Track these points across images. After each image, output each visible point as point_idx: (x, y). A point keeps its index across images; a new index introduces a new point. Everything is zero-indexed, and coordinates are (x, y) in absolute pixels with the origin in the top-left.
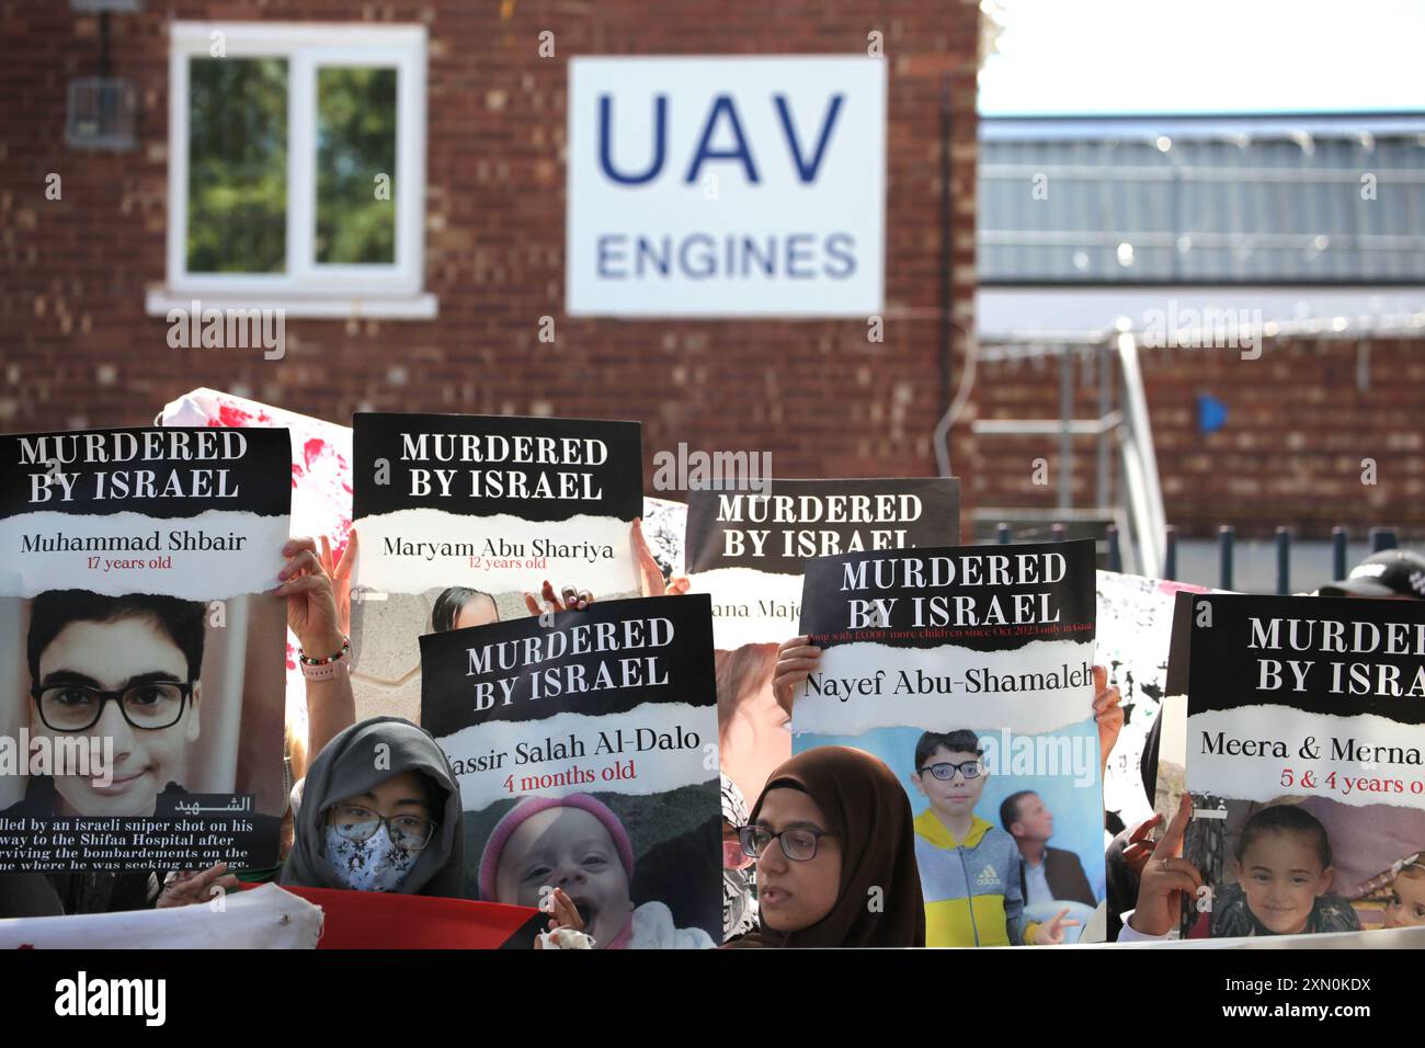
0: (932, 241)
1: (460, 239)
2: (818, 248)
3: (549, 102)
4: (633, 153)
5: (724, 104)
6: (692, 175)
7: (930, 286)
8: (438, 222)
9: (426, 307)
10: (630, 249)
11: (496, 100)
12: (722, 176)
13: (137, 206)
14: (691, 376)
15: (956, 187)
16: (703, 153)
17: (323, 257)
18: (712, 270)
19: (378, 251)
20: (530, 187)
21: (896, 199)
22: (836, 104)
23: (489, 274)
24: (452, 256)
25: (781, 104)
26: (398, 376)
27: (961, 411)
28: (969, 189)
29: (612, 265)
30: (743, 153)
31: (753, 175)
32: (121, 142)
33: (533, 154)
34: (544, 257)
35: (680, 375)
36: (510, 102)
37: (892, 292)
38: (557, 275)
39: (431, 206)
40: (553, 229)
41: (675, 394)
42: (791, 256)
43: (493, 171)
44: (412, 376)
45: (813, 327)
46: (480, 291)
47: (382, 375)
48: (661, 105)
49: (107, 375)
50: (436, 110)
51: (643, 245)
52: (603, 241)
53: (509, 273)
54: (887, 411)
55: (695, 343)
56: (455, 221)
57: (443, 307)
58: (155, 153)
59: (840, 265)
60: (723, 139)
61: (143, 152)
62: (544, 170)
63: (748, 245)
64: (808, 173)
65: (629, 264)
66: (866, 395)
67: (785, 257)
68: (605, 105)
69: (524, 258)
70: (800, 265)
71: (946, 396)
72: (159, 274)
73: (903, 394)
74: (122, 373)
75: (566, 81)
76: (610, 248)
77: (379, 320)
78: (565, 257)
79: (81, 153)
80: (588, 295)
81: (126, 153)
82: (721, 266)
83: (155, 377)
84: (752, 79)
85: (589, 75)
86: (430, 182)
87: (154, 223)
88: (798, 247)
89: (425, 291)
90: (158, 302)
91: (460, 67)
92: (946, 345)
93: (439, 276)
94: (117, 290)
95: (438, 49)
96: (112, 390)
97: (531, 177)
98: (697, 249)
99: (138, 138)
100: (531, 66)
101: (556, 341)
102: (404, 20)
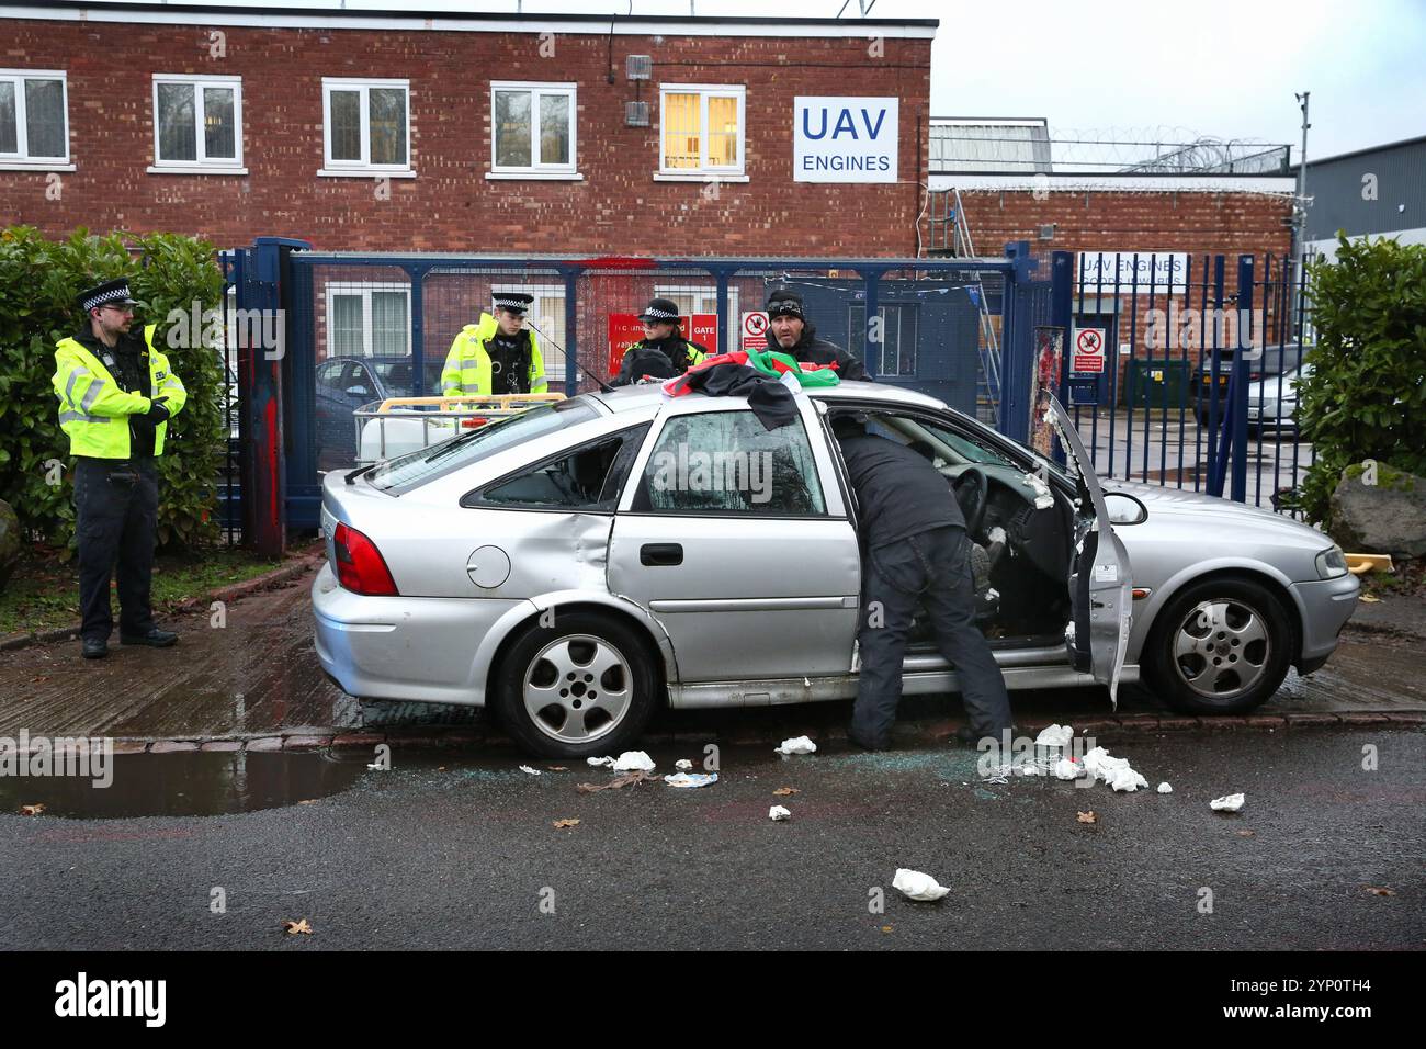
0: (914, 158)
1: (757, 157)
2: (876, 160)
3: (787, 112)
4: (815, 129)
5: (845, 112)
6: (835, 137)
7: (913, 173)
8: (749, 150)
9: (746, 179)
10: (814, 160)
11: (769, 110)
12: (845, 136)
13: (649, 144)
14: (835, 202)
15: (922, 141)
16: (839, 128)
18: (842, 167)
20: (781, 140)
21: (901, 145)
22: (883, 112)
23: (767, 169)
24: (755, 162)
25: (864, 112)
26: (737, 202)
27: (923, 215)
28: (927, 143)
29: (808, 166)
30: (852, 129)
31: (855, 137)
32: (644, 123)
33: (783, 129)
34: (786, 163)
35: (831, 202)
36: (773, 111)
37: (900, 176)
38: (791, 170)
39: (747, 145)
40: (789, 153)
41: (829, 208)
42: (868, 163)
43: (768, 134)
44: (742, 202)
45: (874, 187)
46: (764, 174)
47: (732, 202)
48: (825, 111)
49: (640, 201)
51: (818, 158)
52: (805, 157)
53: (773, 169)
54: (899, 215)
55: (836, 191)
56: (756, 150)
57: (752, 179)
58: (656, 126)
59: (884, 166)
60: (845, 124)
61: (651, 127)
62: (786, 133)
63: (853, 158)
64: (873, 136)
65: (814, 165)
66: (892, 210)
67: (866, 163)
68: (806, 111)
69: (779, 163)
70: (870, 166)
71: (919, 210)
72: (658, 168)
73: (904, 209)
74: (644, 201)
75: (793, 104)
76: (807, 160)
77: (731, 183)
78: (792, 163)
79: (631, 127)
80: (800, 175)
81: (645, 127)
82: (845, 166)
83: (656, 202)
84: (855, 104)
85: (800, 102)
86: (747, 137)
87: (655, 151)
88: (870, 160)
89: (746, 173)
90: (656, 177)
91: (757, 100)
92: (918, 193)
93: (751, 169)
94: (643, 172)
95: (749, 92)
96: (641, 206)
97: (781, 136)
98: (837, 160)
99: (650, 122)
100: (782, 99)
101: (790, 191)
102: (738, 83)
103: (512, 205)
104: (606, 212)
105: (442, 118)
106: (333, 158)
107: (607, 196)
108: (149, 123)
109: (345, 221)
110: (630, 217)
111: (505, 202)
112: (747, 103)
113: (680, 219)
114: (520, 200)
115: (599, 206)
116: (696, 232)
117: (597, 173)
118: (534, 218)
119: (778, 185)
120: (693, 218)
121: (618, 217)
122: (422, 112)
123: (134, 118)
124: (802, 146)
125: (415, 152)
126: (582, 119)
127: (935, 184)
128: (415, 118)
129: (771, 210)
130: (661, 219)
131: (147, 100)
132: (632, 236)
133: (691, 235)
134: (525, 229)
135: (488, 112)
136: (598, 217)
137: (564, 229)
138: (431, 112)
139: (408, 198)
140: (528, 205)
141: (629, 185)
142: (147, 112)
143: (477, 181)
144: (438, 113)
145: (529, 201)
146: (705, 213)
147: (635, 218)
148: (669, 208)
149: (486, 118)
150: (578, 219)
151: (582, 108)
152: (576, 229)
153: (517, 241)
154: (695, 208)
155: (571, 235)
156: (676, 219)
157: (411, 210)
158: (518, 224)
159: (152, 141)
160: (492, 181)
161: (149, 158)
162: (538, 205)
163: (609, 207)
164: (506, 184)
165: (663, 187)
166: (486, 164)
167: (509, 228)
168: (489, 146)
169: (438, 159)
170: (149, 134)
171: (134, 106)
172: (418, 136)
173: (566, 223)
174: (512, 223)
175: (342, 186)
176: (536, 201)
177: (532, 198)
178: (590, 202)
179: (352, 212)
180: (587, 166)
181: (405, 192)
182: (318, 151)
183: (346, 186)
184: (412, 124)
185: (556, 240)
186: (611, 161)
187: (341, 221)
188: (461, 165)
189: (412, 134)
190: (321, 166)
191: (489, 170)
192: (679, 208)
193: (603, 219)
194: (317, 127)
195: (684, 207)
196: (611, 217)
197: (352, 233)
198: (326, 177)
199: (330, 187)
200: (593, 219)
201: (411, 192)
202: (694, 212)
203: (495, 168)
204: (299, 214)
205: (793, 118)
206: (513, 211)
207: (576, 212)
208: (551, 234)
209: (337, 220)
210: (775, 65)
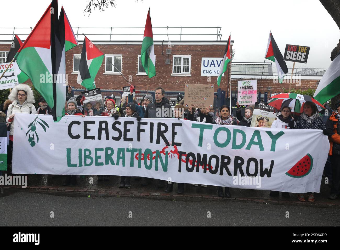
0: (228, 71)
1: (193, 70)
3: (200, 61)
4: (206, 64)
5: (213, 61)
6: (210, 66)
7: (228, 74)
8: (192, 69)
9: (191, 75)
10: (206, 71)
11: (196, 60)
12: (212, 66)
13: (170, 68)
15: (230, 67)
16: (211, 64)
17: (184, 72)
19: (187, 71)
20: (198, 67)
22: (221, 61)
24: (193, 72)
25: (217, 61)
26: (189, 80)
27: (229, 84)
29: (204, 72)
30: (214, 65)
31: (215, 66)
32: (169, 63)
37: (225, 75)
38: (200, 73)
39: (191, 68)
40: (200, 70)
41: (209, 82)
42: (217, 72)
43: (196, 66)
44: (190, 80)
46: (195, 74)
47: (187, 80)
48: (208, 61)
49: (168, 80)
51: (207, 71)
53: (197, 73)
54: (224, 83)
56: (193, 69)
57: (192, 75)
58: (172, 64)
60: (213, 63)
61: (171, 64)
62: (200, 65)
63: (214, 71)
64: (219, 66)
65: (206, 72)
66: (223, 82)
68: (204, 61)
69: (198, 72)
70: (218, 73)
71: (228, 82)
72: (172, 73)
73: (225, 82)
74: (169, 80)
75: (201, 59)
76: (204, 71)
77: (187, 76)
78: (201, 72)
79: (166, 64)
80: (202, 75)
81: (169, 64)
82: (212, 73)
83: (171, 80)
84: (215, 59)
85: (203, 59)
86: (191, 66)
87: (171, 69)
88: (218, 71)
89: (191, 74)
90: (171, 75)
91: (194, 58)
92: (229, 79)
93: (192, 73)
94: (169, 74)
95: (192, 57)
96: (168, 81)
97: (198, 66)
98: (211, 71)
99: (170, 63)
100: (199, 58)
101: (200, 78)
102: (190, 55)
103: (141, 80)
104: (161, 82)
105: (128, 62)
106: (107, 71)
107: (161, 79)
108: (72, 64)
109: (108, 84)
110: (166, 83)
111: (140, 80)
112: (191, 59)
113: (176, 84)
114: (143, 80)
115: (159, 81)
116: (180, 87)
117: (159, 74)
118: (146, 83)
119: (198, 77)
120: (179, 84)
121: (163, 83)
122: (124, 61)
123: (70, 63)
124: (203, 68)
125: (123, 69)
126: (157, 63)
127: (232, 77)
128: (123, 62)
129: (196, 82)
130: (172, 84)
131: (72, 59)
132: (166, 87)
133: (178, 87)
134: (144, 85)
135: (137, 61)
136: (159, 83)
137: (152, 86)
138: (126, 61)
139: (121, 79)
140: (145, 81)
141: (166, 76)
142: (72, 62)
143: (135, 76)
144: (127, 61)
145: (145, 80)
146: (181, 83)
147: (167, 84)
148: (174, 82)
149: (137, 62)
150: (155, 83)
151: (156, 60)
152: (154, 86)
153: (142, 88)
154: (180, 81)
155: (153, 87)
156: (175, 84)
157: (121, 81)
158: (142, 84)
159: (73, 68)
160: (138, 75)
161: (72, 71)
162: (147, 81)
163: (161, 81)
164: (140, 76)
165: (173, 77)
166: (137, 72)
167: (141, 85)
168: (137, 68)
169: (127, 71)
170: (72, 66)
171: (70, 61)
172: (123, 66)
173: (152, 84)
174: (141, 84)
175: (108, 76)
176: (146, 80)
177: (146, 79)
178: (157, 80)
179: (110, 82)
180: (157, 72)
181: (120, 78)
182: (104, 69)
183: (109, 76)
184: (122, 64)
185: (150, 88)
186: (162, 71)
187: (107, 83)
188: (131, 72)
189: (122, 66)
190: (104, 72)
191: (137, 73)
192: (176, 81)
193: (160, 84)
194: (104, 64)
195: (177, 81)
196: (161, 83)
197: (109, 86)
198: (105, 75)
199: (106, 77)
200: (158, 83)
201: (121, 78)
202: (179, 83)
203: (138, 73)
204: (99, 82)
205: (201, 62)
206: (141, 82)
207: (154, 82)
208: (149, 87)
209: (107, 84)
210: (198, 51)
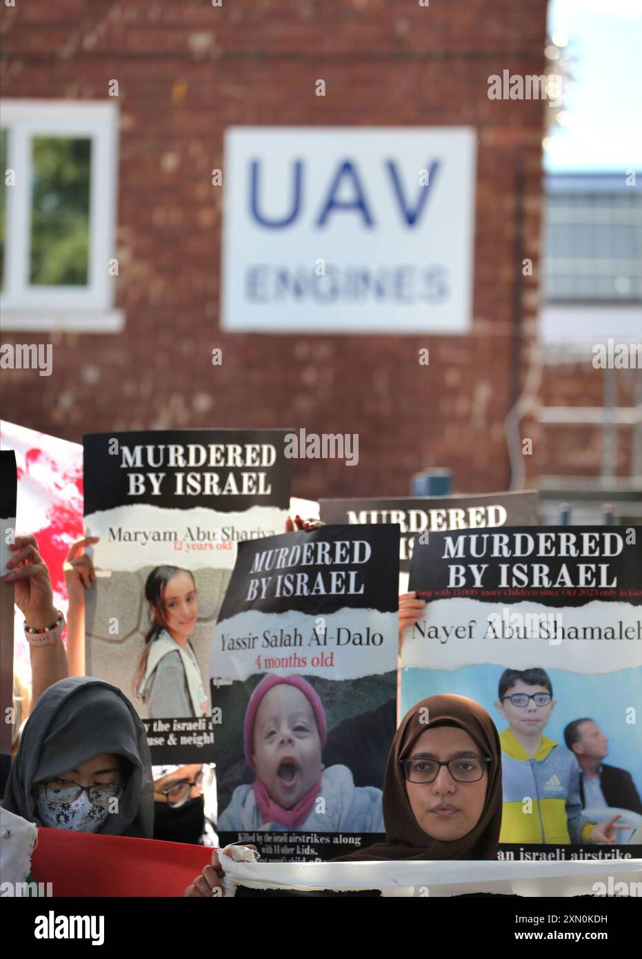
0: (506, 273)
1: (140, 269)
2: (418, 279)
3: (210, 163)
4: (276, 203)
5: (347, 168)
6: (322, 220)
7: (505, 308)
8: (124, 256)
9: (114, 322)
10: (273, 278)
11: (170, 162)
12: (347, 221)
14: (319, 376)
15: (525, 230)
16: (331, 204)
17: (34, 280)
18: (336, 294)
19: (76, 276)
20: (194, 229)
21: (479, 240)
23: (163, 297)
24: (134, 283)
26: (91, 374)
27: (528, 404)
28: (538, 233)
30: (361, 205)
31: (368, 220)
33: (198, 204)
34: (205, 284)
35: (309, 376)
36: (182, 163)
37: (473, 313)
38: (212, 297)
39: (119, 244)
40: (212, 262)
41: (306, 390)
42: (399, 284)
43: (167, 217)
44: (103, 375)
46: (156, 310)
47: (78, 374)
48: (298, 167)
50: (125, 169)
51: (282, 274)
52: (252, 271)
54: (470, 405)
55: (323, 351)
56: (138, 255)
57: (127, 322)
59: (435, 292)
60: (346, 193)
62: (206, 217)
64: (411, 219)
65: (271, 289)
66: (454, 392)
67: (394, 284)
68: (255, 169)
69: (190, 283)
70: (405, 291)
71: (516, 392)
73: (483, 392)
75: (225, 148)
76: (256, 278)
77: (80, 335)
78: (220, 284)
80: (239, 314)
84: (370, 147)
85: (242, 142)
88: (402, 279)
91: (144, 136)
92: (516, 354)
100: (197, 136)
102: (101, 95)
112: (119, 147)
124: (243, 246)
205: (223, 179)
210: (185, 58)
